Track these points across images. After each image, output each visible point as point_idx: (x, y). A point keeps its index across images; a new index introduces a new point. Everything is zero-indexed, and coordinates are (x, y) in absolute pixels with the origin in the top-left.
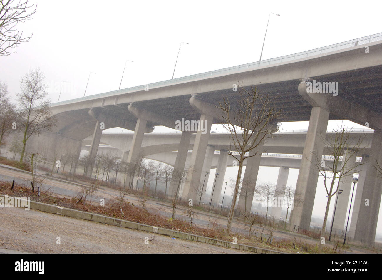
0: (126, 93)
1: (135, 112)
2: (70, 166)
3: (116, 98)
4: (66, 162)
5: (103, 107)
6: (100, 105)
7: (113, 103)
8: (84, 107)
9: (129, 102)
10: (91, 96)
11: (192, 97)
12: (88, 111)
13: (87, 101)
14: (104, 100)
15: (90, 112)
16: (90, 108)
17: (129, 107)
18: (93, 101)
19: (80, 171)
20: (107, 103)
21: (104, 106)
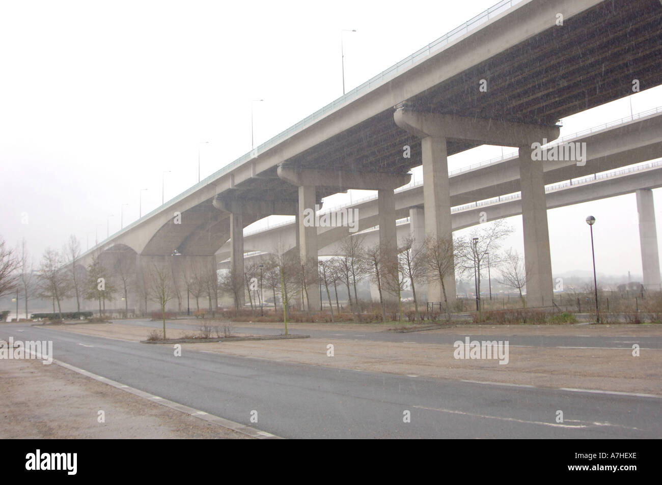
0: (267, 149)
1: (292, 177)
2: (208, 297)
3: (252, 166)
4: (199, 293)
5: (235, 188)
6: (228, 185)
7: (250, 174)
8: (203, 198)
9: (275, 164)
10: (210, 177)
11: (397, 110)
12: (212, 202)
13: (205, 186)
14: (232, 175)
15: (215, 203)
16: (214, 197)
17: (279, 171)
18: (214, 184)
19: (226, 301)
20: (239, 179)
21: (236, 186)
